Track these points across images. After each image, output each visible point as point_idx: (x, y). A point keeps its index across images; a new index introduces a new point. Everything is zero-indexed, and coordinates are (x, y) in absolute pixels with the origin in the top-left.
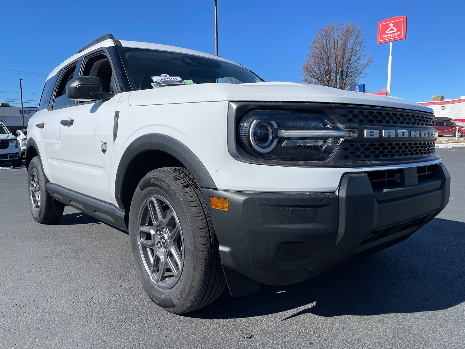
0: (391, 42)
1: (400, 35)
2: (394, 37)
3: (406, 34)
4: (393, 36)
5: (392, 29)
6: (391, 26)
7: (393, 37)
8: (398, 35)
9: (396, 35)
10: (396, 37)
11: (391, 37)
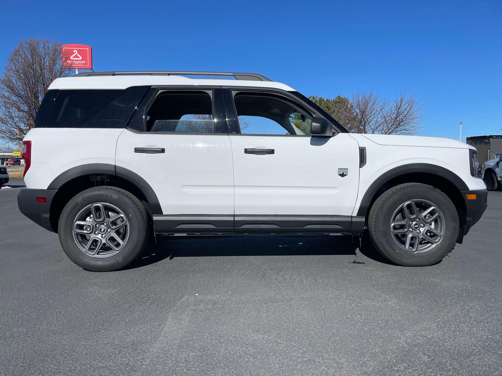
0: (77, 69)
1: (86, 64)
2: (80, 65)
3: (92, 65)
4: (78, 63)
5: (76, 56)
6: (75, 52)
7: (78, 65)
8: (84, 64)
9: (82, 63)
10: (82, 65)
11: (76, 64)
